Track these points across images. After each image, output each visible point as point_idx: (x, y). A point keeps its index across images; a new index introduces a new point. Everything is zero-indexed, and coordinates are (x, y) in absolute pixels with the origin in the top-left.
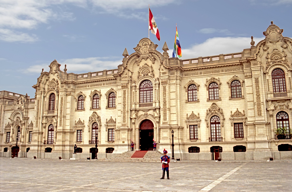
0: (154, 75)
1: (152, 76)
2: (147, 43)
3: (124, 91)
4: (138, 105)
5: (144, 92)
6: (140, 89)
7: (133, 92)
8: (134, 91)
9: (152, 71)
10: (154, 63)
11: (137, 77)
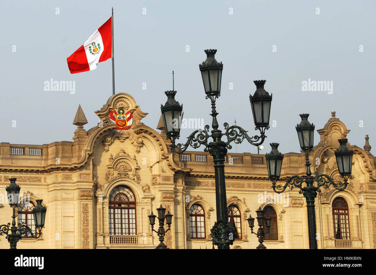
0: (139, 178)
1: (136, 179)
2: (126, 105)
3: (83, 204)
4: (108, 239)
5: (116, 210)
6: (110, 203)
7: (100, 209)
8: (99, 206)
9: (137, 169)
10: (139, 152)
11: (105, 176)
